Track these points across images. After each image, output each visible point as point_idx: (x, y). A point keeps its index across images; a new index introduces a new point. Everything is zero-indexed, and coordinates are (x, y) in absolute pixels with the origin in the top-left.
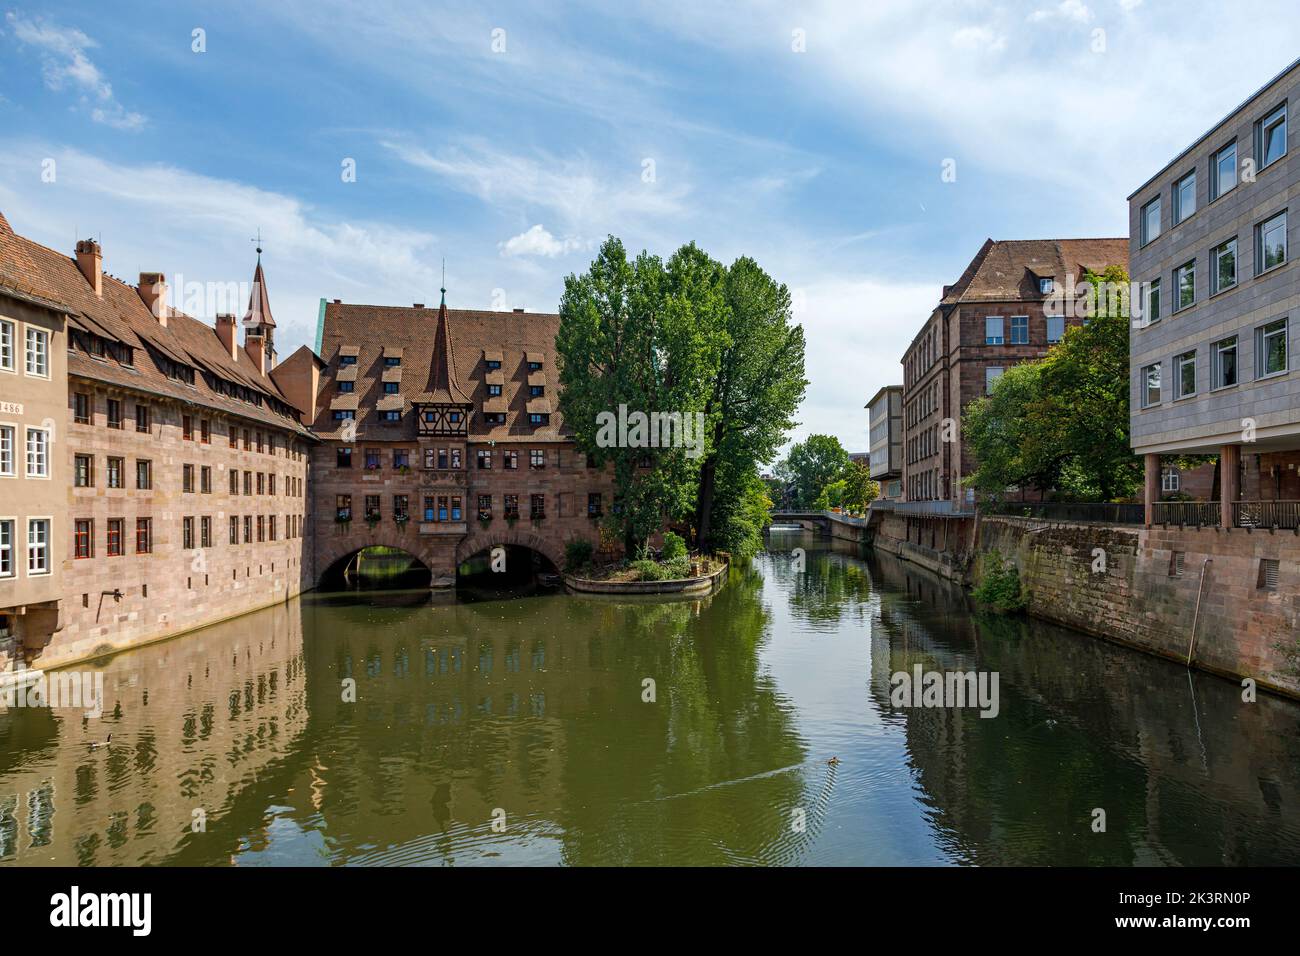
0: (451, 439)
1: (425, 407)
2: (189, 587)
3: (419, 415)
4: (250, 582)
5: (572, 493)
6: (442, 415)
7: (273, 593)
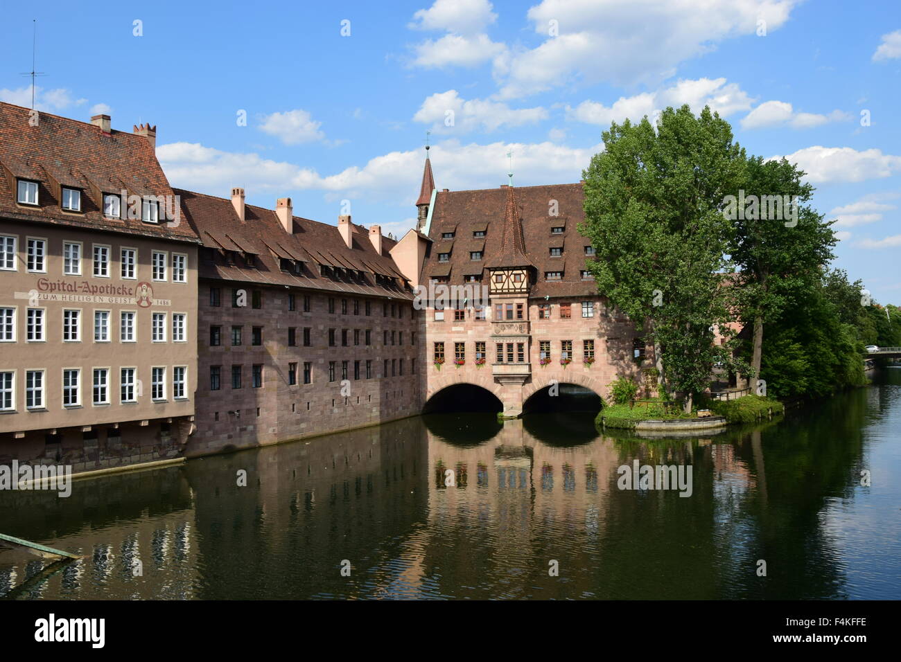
0: (515, 296)
1: (494, 271)
2: (294, 411)
3: (490, 277)
4: (348, 408)
5: (619, 339)
6: (508, 277)
7: (371, 418)
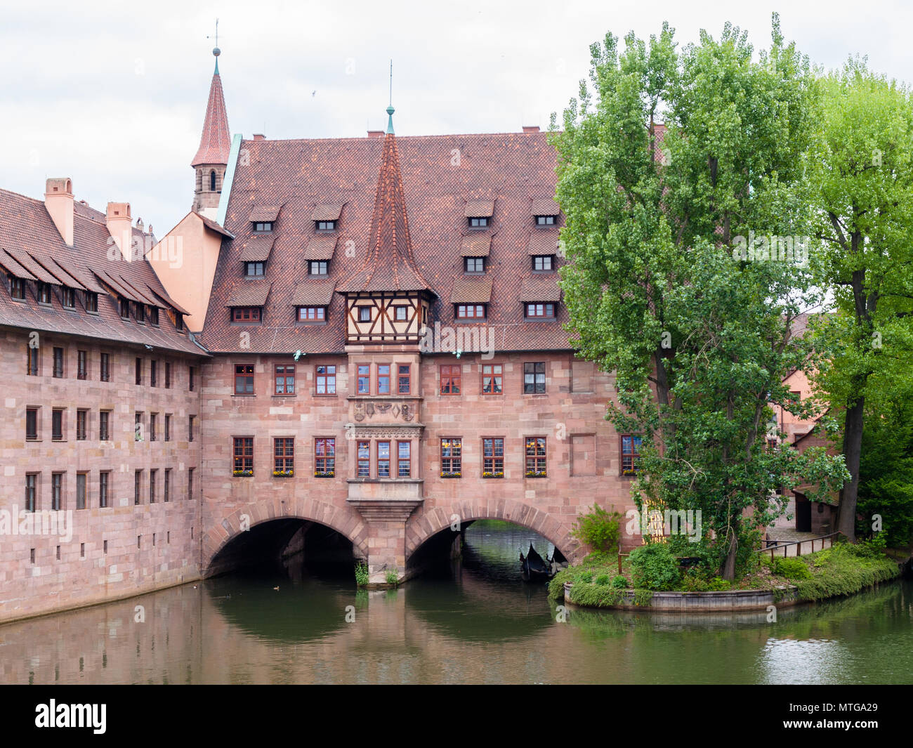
0: (396, 348)
1: (356, 299)
3: (347, 311)
4: (62, 568)
5: (592, 435)
6: (382, 311)
7: (106, 583)
